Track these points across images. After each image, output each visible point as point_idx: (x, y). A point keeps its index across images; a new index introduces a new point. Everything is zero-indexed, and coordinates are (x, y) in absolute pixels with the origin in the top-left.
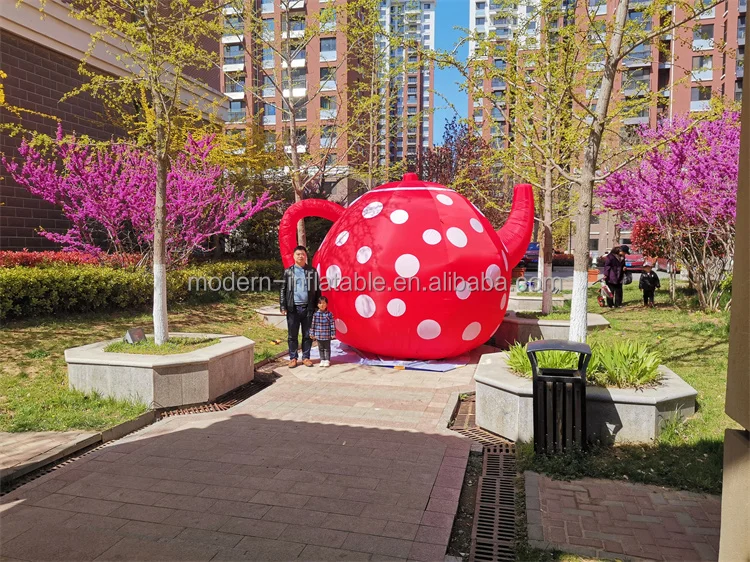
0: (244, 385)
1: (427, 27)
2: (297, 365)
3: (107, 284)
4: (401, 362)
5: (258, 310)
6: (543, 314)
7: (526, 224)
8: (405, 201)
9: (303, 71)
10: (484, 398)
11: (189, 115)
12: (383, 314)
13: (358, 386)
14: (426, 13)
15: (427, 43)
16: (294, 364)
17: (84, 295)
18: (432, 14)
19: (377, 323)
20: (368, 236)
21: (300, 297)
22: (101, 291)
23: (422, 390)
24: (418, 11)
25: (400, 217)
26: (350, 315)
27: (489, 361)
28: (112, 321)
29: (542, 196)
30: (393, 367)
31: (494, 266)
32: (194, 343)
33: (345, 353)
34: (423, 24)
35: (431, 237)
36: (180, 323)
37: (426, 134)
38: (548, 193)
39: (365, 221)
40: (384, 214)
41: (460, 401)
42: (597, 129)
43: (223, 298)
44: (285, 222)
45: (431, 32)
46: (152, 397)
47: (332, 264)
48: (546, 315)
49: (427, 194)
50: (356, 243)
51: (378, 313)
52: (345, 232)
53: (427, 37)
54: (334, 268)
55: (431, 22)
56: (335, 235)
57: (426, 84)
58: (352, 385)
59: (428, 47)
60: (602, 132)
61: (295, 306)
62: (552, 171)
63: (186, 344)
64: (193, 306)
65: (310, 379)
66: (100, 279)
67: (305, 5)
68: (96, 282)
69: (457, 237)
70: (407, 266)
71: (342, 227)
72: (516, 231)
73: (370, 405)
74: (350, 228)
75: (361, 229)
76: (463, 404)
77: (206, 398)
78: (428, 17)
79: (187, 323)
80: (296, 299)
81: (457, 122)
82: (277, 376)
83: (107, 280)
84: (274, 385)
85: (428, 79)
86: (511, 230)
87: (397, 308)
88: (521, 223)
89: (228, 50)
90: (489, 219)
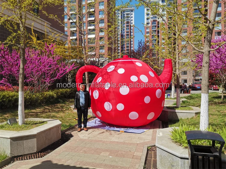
0: (56, 142)
1: (132, 17)
2: (81, 130)
3: (12, 98)
4: (123, 129)
5: (71, 106)
6: (177, 107)
7: (170, 74)
8: (124, 65)
9: (94, 30)
10: (161, 156)
11: (49, 39)
12: (115, 109)
13: (104, 142)
14: (131, 13)
15: (132, 22)
16: (80, 130)
17: (2, 102)
18: (133, 13)
19: (113, 113)
20: (109, 79)
21: (82, 104)
22: (10, 101)
23: (131, 144)
24: (129, 13)
25: (121, 71)
26: (103, 110)
27: (161, 134)
28: (13, 113)
29: (175, 63)
30: (119, 131)
31: (159, 89)
32: (36, 124)
33: (101, 124)
34: (131, 16)
35: (134, 78)
36: (40, 112)
37: (132, 46)
38: (177, 62)
39: (108, 73)
40: (115, 70)
41: (148, 150)
42: (211, 27)
43: (60, 102)
44: (78, 74)
45: (133, 19)
46: (10, 152)
47: (95, 90)
48: (178, 108)
49: (132, 62)
50: (104, 81)
51: (113, 109)
52: (101, 77)
53: (132, 20)
54: (96, 91)
55: (133, 16)
56: (97, 79)
57: (132, 34)
58: (101, 141)
59: (132, 23)
60: (213, 28)
61: (81, 107)
62: (179, 54)
63: (32, 124)
64: (48, 105)
65: (85, 138)
66: (9, 96)
67: (95, 10)
68: (8, 97)
69: (144, 78)
70: (124, 90)
71: (99, 76)
72: (166, 76)
73: (108, 153)
74: (102, 76)
75: (106, 76)
76: (150, 152)
77: (35, 150)
78: (132, 14)
79: (42, 112)
80: (81, 104)
81: (142, 41)
82: (72, 136)
83: (12, 97)
84: (69, 141)
85: (132, 32)
86: (164, 76)
87: (120, 107)
88: (168, 73)
89: (72, 24)
90: (156, 72)
